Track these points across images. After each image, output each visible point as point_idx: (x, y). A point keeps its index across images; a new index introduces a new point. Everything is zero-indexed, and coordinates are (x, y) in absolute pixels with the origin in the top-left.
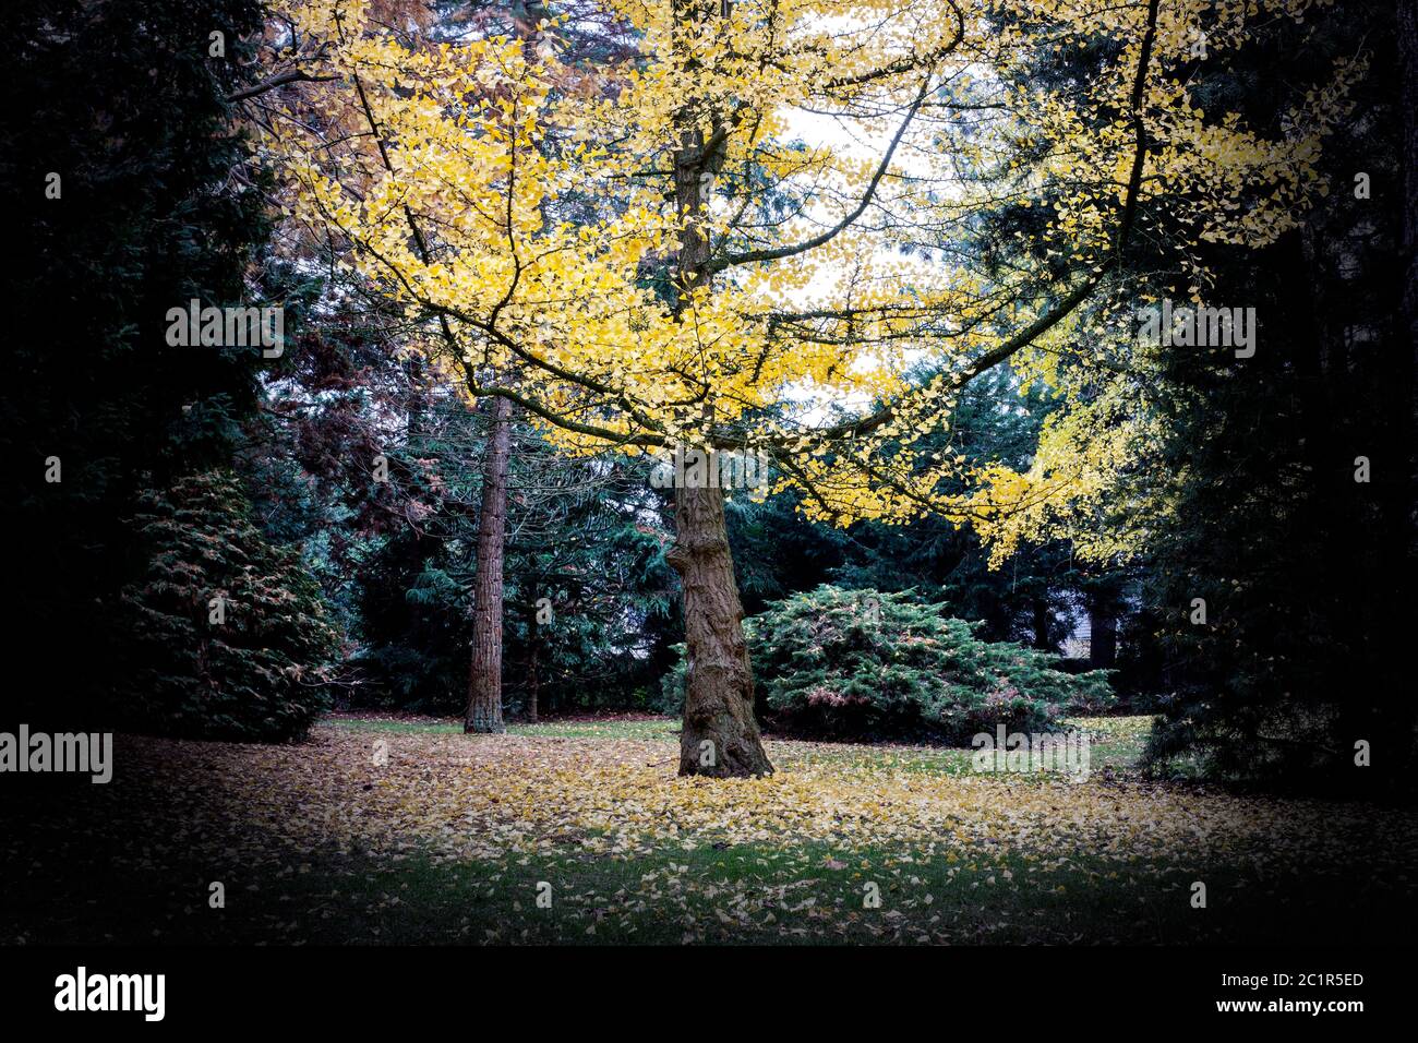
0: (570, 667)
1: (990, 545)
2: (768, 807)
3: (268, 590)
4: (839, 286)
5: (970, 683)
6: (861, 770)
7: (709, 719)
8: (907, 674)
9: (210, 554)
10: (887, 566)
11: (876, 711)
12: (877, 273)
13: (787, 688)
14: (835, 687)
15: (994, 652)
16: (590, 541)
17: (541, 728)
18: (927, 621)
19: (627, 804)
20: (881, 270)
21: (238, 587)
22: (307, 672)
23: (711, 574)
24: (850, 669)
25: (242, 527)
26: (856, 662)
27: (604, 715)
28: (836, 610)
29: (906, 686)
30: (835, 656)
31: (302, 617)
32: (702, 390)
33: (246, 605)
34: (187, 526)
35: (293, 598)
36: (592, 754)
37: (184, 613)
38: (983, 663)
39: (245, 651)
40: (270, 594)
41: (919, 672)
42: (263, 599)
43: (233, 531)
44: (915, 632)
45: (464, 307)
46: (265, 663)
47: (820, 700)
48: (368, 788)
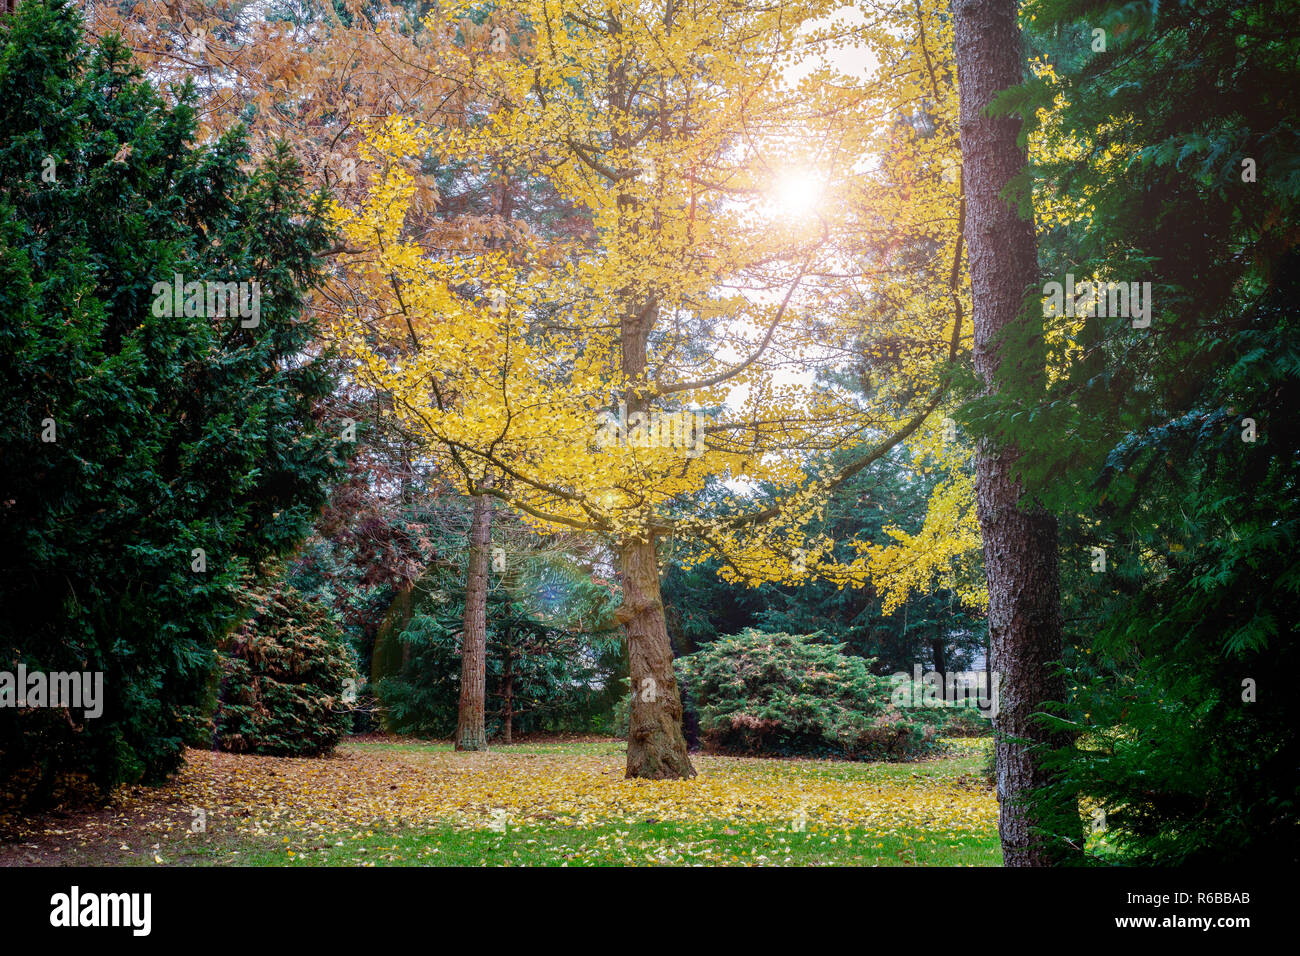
0: (538, 697)
1: (885, 594)
2: (690, 799)
3: (306, 638)
4: (748, 403)
5: (863, 709)
6: (770, 777)
7: (648, 735)
8: (812, 702)
9: (261, 610)
10: (803, 612)
11: (787, 732)
12: (776, 393)
13: (715, 714)
14: (754, 712)
15: (883, 684)
16: (555, 592)
17: (514, 747)
18: (829, 659)
19: (587, 798)
20: (779, 391)
21: (283, 636)
22: (336, 702)
23: (649, 628)
24: (766, 697)
25: (285, 588)
26: (771, 692)
27: (567, 738)
28: (755, 650)
29: (811, 712)
30: (754, 687)
31: (332, 659)
32: (639, 500)
33: (289, 650)
34: (242, 588)
35: (325, 644)
36: (559, 765)
37: (242, 656)
38: (873, 693)
39: (290, 686)
40: (307, 641)
41: (821, 700)
42: (302, 645)
43: (278, 592)
44: (819, 667)
45: (471, 443)
46: (303, 694)
47: (742, 724)
48: (393, 788)
